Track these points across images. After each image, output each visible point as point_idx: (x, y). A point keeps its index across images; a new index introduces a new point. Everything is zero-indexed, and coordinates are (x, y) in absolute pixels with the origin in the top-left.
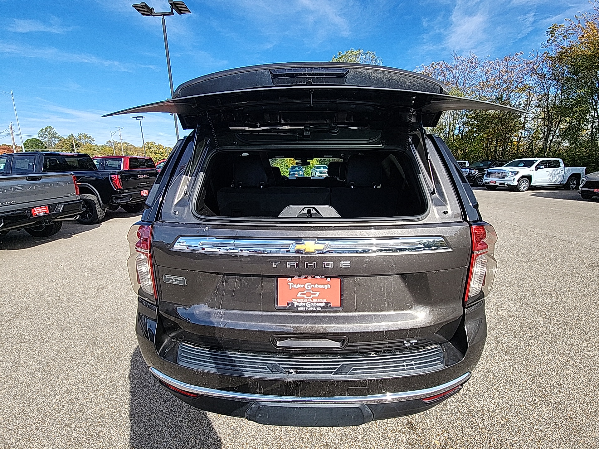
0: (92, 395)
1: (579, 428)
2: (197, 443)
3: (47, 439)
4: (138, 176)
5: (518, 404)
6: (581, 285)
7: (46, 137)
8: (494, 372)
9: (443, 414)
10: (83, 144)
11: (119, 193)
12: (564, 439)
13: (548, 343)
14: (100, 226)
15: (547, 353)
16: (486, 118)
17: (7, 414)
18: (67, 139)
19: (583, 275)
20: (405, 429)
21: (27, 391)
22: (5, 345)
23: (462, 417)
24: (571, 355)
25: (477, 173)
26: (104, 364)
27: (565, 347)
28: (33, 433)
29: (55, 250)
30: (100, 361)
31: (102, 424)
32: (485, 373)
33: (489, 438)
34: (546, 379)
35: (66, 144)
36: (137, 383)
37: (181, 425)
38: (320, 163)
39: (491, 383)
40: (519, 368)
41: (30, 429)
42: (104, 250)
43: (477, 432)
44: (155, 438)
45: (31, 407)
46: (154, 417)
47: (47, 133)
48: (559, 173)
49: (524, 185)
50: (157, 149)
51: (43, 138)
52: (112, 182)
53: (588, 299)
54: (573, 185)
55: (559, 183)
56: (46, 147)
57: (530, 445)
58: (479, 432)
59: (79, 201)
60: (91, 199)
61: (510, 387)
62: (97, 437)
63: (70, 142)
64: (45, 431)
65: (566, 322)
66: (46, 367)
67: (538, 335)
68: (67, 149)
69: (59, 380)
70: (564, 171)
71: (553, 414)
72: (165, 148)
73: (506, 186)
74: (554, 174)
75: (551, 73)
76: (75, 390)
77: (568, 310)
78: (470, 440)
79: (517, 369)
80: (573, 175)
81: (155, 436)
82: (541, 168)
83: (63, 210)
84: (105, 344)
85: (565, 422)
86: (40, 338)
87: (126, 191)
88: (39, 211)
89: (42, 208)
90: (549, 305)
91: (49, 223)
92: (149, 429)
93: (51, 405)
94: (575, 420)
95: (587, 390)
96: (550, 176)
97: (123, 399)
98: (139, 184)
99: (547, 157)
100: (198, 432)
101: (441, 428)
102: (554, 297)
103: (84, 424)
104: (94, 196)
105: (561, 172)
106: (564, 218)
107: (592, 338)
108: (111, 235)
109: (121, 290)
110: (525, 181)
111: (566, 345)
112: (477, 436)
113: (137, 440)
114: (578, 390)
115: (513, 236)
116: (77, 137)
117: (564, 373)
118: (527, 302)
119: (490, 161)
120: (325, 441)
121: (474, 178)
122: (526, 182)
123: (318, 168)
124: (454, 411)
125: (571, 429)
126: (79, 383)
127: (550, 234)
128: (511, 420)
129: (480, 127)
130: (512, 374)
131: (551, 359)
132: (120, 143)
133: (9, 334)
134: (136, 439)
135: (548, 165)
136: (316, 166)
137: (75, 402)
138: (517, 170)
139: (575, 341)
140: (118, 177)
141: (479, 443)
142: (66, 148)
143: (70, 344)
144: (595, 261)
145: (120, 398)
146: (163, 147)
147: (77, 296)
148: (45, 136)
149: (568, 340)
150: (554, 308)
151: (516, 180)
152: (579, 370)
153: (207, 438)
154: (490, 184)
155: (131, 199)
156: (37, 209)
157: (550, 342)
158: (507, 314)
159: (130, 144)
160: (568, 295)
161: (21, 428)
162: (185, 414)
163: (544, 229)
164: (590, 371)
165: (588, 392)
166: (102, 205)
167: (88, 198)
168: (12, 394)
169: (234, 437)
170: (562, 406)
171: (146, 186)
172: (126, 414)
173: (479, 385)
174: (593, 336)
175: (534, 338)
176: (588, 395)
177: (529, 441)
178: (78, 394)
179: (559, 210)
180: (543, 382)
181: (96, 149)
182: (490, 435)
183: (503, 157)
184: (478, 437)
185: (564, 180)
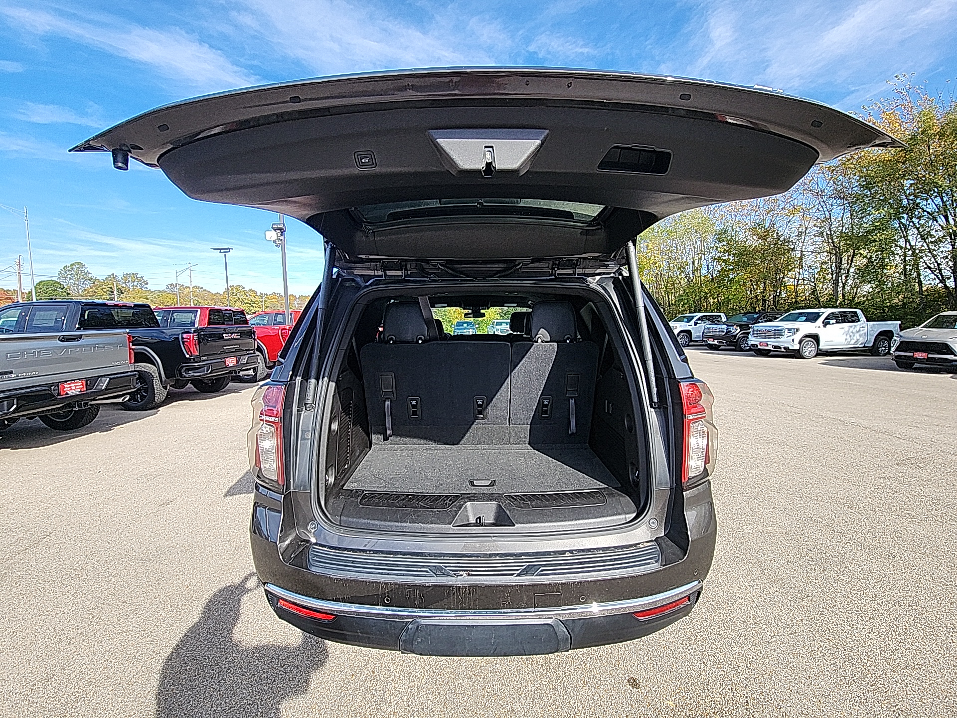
0: (159, 653)
1: (881, 684)
2: (321, 714)
3: (94, 715)
4: (224, 335)
5: (789, 651)
6: (888, 489)
7: (70, 278)
8: (755, 609)
9: (680, 667)
10: (129, 290)
11: (192, 360)
12: (857, 699)
13: (836, 569)
14: (157, 413)
15: (833, 583)
16: (744, 251)
17: (28, 680)
18: (104, 282)
19: (892, 476)
20: (625, 688)
21: (59, 648)
22: (20, 585)
23: (708, 669)
24: (870, 586)
25: (739, 330)
26: (175, 611)
27: (860, 574)
28: (71, 707)
29: (88, 450)
30: (169, 606)
31: (177, 692)
32: (743, 611)
33: (746, 697)
34: (830, 618)
35: (102, 289)
36: (228, 635)
37: (297, 690)
38: (501, 316)
39: (750, 624)
40: (792, 604)
41: (66, 700)
42: (166, 448)
43: (729, 689)
44: (258, 709)
45: (66, 671)
46: (256, 680)
47: (73, 272)
48: (859, 330)
49: (809, 349)
50: (247, 296)
51: (66, 279)
52: (183, 344)
53: (898, 509)
54: (884, 349)
55: (862, 346)
56: (69, 294)
57: (806, 707)
58: (732, 689)
59: (132, 373)
60: (148, 371)
61: (778, 629)
62: (171, 710)
63: (109, 286)
64: (90, 704)
65: (863, 541)
66: (86, 616)
67: (821, 559)
68: (102, 297)
69: (107, 633)
70: (866, 328)
71: (841, 665)
72: (258, 294)
73: (783, 350)
74: (852, 332)
75: (832, 188)
76: (132, 646)
77: (867, 524)
78: (718, 699)
79: (789, 605)
80: (882, 333)
81: (258, 706)
82: (831, 323)
83: (107, 386)
84: (175, 582)
85: (858, 676)
86: (74, 575)
87: (204, 358)
88: (70, 387)
89: (77, 383)
90: (838, 517)
91: (85, 406)
92: (249, 697)
93: (97, 667)
94: (875, 674)
95: (893, 632)
96: (846, 335)
97: (206, 658)
98: (225, 348)
99: (841, 308)
100: (322, 699)
101: (677, 686)
102: (846, 507)
103: (149, 692)
104: (153, 366)
105: (861, 329)
106: (869, 396)
107: (901, 562)
108: (175, 426)
109: (196, 506)
110: (810, 342)
111: (862, 572)
112: (728, 694)
113: (231, 712)
114: (879, 633)
115: (791, 422)
116: (120, 278)
117: (857, 610)
118: (807, 514)
119: (757, 313)
120: (509, 706)
121: (735, 338)
122: (812, 344)
123: (498, 324)
124: (696, 662)
125: (869, 686)
126: (138, 638)
127: (847, 418)
128: (779, 672)
129: (736, 263)
130: (782, 611)
131: (840, 591)
132: (189, 287)
133: (25, 569)
134: (229, 711)
135: (842, 319)
136: (496, 321)
137: (133, 663)
138: (796, 327)
139: (876, 566)
140: (193, 337)
141: (731, 704)
142: (100, 295)
143: (122, 583)
144: (912, 456)
145: (202, 657)
146: (257, 293)
147: (128, 515)
148: (69, 276)
149: (865, 565)
150: (847, 522)
151: (797, 341)
152: (881, 606)
153: (337, 707)
154: (759, 347)
155: (210, 370)
156: (69, 384)
157: (839, 567)
158: (777, 530)
159: (204, 289)
160: (867, 504)
161: (52, 699)
162: (301, 675)
163: (836, 412)
164: (897, 607)
165: (894, 635)
166: (163, 380)
167: (143, 369)
168: (34, 653)
169: (376, 705)
170: (855, 654)
171: (234, 350)
172: (212, 678)
173: (733, 627)
174: (903, 559)
175: (815, 563)
176: (894, 640)
177: (804, 701)
178: (137, 652)
179: (862, 384)
180: (826, 623)
181: (148, 297)
182: (747, 693)
183: (776, 308)
184: (730, 695)
185: (870, 341)
